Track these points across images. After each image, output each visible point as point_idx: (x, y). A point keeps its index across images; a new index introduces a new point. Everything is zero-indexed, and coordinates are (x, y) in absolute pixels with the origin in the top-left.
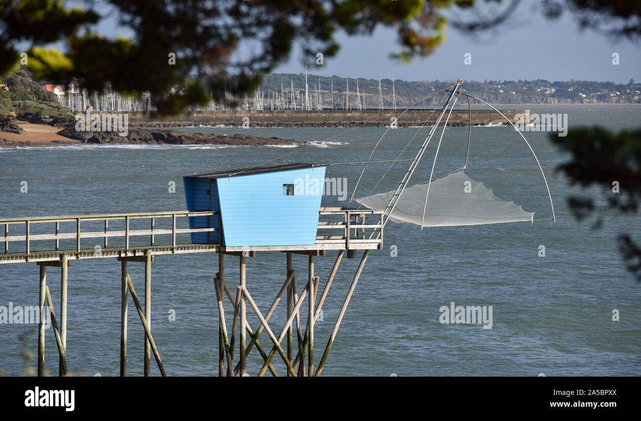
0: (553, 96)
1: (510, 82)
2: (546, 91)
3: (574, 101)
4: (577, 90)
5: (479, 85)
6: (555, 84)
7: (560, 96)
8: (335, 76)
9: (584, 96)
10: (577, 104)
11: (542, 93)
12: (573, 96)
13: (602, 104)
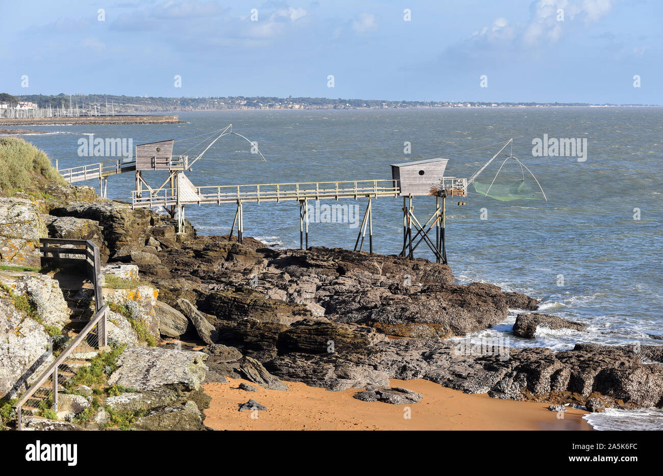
0: (245, 105)
1: (222, 98)
2: (241, 102)
3: (256, 108)
4: (258, 102)
5: (205, 99)
6: (247, 99)
7: (249, 105)
8: (123, 96)
9: (262, 105)
10: (258, 109)
11: (239, 104)
12: (255, 105)
13: (271, 109)
